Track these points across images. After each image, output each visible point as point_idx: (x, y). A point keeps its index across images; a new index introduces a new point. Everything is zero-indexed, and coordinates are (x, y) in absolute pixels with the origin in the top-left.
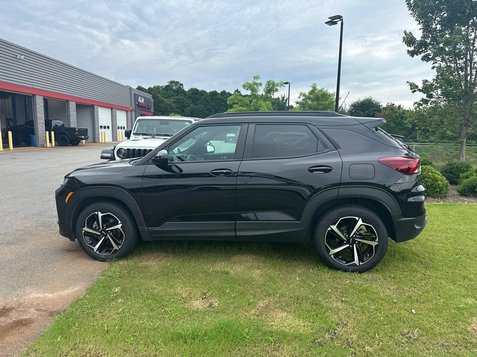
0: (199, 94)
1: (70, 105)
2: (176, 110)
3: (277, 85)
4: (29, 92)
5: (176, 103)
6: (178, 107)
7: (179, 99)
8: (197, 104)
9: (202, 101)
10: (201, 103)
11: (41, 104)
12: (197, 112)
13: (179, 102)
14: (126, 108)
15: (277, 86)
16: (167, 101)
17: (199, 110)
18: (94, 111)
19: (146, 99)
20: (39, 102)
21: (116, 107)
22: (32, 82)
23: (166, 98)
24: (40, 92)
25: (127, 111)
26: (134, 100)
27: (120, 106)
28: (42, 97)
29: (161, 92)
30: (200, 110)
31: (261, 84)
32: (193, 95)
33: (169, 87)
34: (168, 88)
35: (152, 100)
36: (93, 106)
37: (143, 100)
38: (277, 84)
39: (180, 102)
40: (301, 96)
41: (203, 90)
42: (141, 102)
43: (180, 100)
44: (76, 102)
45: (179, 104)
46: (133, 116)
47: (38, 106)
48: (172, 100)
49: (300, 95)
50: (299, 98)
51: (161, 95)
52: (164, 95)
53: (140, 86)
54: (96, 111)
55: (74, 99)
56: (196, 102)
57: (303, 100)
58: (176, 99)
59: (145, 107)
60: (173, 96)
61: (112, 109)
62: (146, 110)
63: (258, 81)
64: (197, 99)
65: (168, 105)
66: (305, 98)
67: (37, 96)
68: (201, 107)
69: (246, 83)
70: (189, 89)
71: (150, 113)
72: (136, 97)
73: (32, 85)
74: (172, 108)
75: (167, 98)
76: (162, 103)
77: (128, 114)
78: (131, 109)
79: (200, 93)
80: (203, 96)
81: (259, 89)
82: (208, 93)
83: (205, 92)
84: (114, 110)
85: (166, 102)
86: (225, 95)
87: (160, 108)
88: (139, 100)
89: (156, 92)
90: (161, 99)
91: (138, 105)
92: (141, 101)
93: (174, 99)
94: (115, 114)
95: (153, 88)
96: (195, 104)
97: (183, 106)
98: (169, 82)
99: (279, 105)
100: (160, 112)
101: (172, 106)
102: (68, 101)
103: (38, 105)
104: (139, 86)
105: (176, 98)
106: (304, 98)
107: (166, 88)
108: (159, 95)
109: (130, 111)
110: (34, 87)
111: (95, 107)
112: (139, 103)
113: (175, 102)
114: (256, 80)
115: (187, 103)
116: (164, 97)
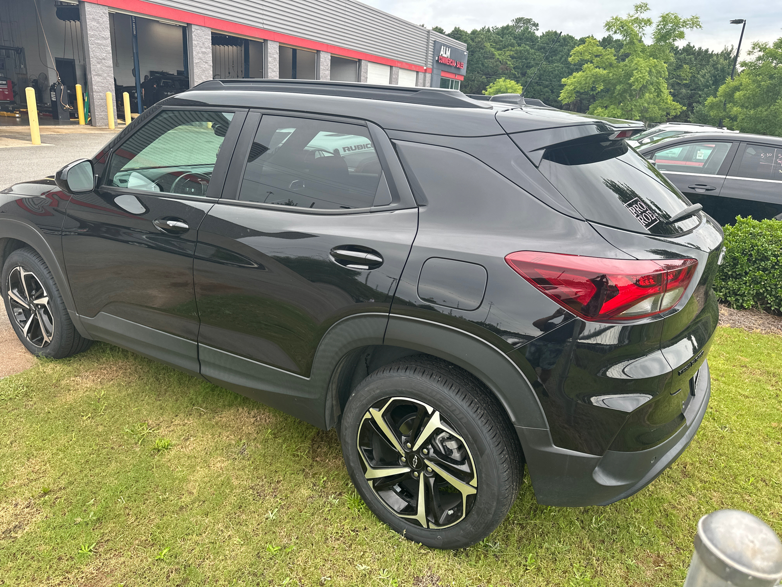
0: (559, 42)
1: (321, 59)
2: (513, 71)
3: (685, 24)
4: (257, 37)
5: (515, 60)
6: (516, 66)
7: (521, 52)
8: (553, 62)
9: (563, 56)
10: (561, 58)
11: (275, 56)
12: (550, 76)
13: (520, 58)
14: (416, 66)
15: (683, 26)
16: (500, 55)
17: (554, 72)
18: (361, 70)
19: (454, 51)
20: (272, 53)
21: (399, 65)
22: (263, 19)
23: (499, 49)
24: (275, 36)
25: (417, 72)
26: (433, 52)
27: (407, 64)
28: (278, 44)
29: (491, 38)
30: (556, 72)
31: (649, 20)
32: (548, 44)
33: (508, 29)
34: (505, 31)
35: (465, 53)
36: (360, 61)
37: (448, 53)
38: (684, 22)
39: (522, 57)
40: (756, 51)
41: (568, 35)
42: (444, 55)
43: (523, 53)
44: (331, 54)
45: (520, 60)
46: (427, 82)
47: (270, 59)
48: (508, 53)
49: (754, 48)
50: (749, 54)
51: (491, 45)
52: (496, 43)
53: (459, 28)
54: (363, 70)
55: (328, 48)
56: (550, 58)
57: (759, 58)
58: (517, 52)
59: (450, 66)
60: (512, 45)
61: (391, 67)
62: (453, 70)
63: (644, 16)
64: (554, 52)
65: (500, 62)
66: (763, 55)
67: (269, 42)
68: (558, 67)
69: (613, 19)
70: (543, 33)
71: (459, 76)
72: (437, 46)
73: (263, 24)
74: (506, 68)
75: (502, 50)
76: (490, 58)
77: (419, 78)
78: (425, 68)
79: (562, 41)
80: (566, 45)
81: (644, 32)
82: (577, 40)
83: (572, 38)
84: (394, 68)
85: (498, 57)
86: (609, 44)
87: (486, 67)
88: (442, 53)
89: (483, 39)
90: (489, 52)
91: (437, 61)
92: (446, 54)
93: (513, 51)
94: (397, 76)
95: (480, 31)
96: (549, 62)
97: (526, 65)
98: (513, 20)
99: (715, 69)
100: (485, 75)
101: (507, 64)
102: (318, 52)
103: (271, 57)
104: (456, 28)
105: (516, 50)
106: (761, 54)
107: (502, 31)
108: (488, 45)
109: (424, 71)
110: (266, 27)
111: (363, 62)
112: (441, 58)
113: (512, 57)
114: (639, 13)
115: (534, 59)
116: (495, 48)
